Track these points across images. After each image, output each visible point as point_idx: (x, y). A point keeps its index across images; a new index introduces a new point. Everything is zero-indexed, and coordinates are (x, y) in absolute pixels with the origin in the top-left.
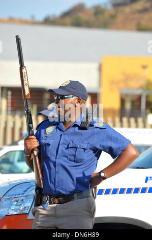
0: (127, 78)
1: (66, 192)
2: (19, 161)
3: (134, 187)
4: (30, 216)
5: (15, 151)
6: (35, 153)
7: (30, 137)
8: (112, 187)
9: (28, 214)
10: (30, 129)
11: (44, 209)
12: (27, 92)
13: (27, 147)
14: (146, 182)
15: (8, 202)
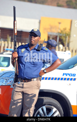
0: (51, 27)
1: (28, 78)
2: (2, 61)
3: (58, 77)
4: (12, 87)
5: (1, 57)
6: (16, 59)
7: (15, 52)
8: (48, 77)
9: (11, 86)
10: (15, 48)
11: (18, 84)
12: (16, 32)
13: (13, 56)
14: (63, 75)
15: (2, 79)
